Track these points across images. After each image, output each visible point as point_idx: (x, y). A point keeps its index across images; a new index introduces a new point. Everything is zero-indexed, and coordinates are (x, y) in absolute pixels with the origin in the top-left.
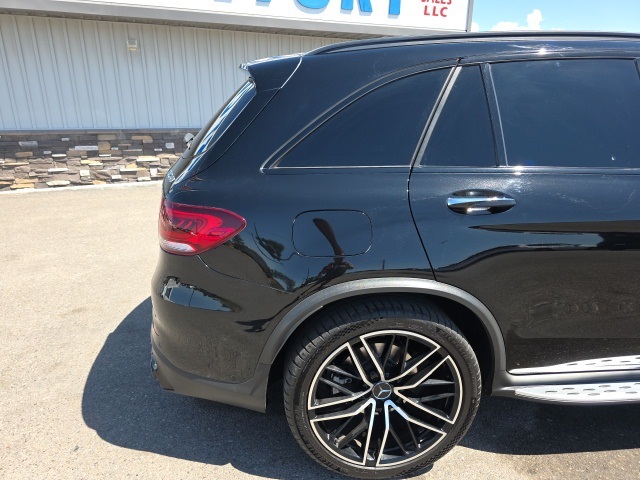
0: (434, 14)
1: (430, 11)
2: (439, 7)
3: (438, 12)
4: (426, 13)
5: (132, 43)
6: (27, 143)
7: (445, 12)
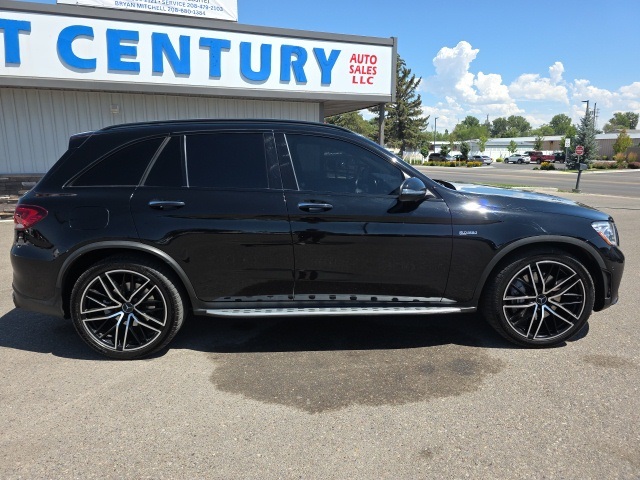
0: (361, 82)
1: (358, 79)
2: (366, 77)
3: (365, 80)
4: (354, 82)
5: (114, 107)
6: (28, 184)
7: (371, 80)
